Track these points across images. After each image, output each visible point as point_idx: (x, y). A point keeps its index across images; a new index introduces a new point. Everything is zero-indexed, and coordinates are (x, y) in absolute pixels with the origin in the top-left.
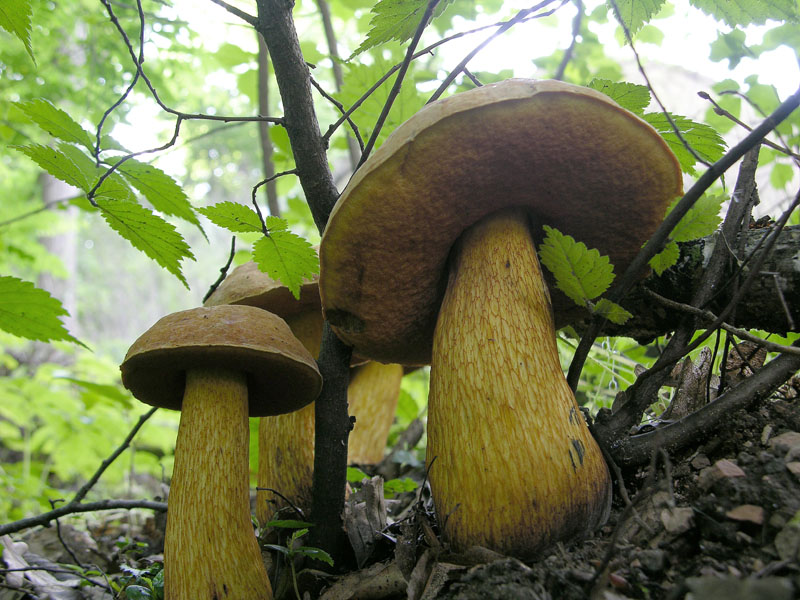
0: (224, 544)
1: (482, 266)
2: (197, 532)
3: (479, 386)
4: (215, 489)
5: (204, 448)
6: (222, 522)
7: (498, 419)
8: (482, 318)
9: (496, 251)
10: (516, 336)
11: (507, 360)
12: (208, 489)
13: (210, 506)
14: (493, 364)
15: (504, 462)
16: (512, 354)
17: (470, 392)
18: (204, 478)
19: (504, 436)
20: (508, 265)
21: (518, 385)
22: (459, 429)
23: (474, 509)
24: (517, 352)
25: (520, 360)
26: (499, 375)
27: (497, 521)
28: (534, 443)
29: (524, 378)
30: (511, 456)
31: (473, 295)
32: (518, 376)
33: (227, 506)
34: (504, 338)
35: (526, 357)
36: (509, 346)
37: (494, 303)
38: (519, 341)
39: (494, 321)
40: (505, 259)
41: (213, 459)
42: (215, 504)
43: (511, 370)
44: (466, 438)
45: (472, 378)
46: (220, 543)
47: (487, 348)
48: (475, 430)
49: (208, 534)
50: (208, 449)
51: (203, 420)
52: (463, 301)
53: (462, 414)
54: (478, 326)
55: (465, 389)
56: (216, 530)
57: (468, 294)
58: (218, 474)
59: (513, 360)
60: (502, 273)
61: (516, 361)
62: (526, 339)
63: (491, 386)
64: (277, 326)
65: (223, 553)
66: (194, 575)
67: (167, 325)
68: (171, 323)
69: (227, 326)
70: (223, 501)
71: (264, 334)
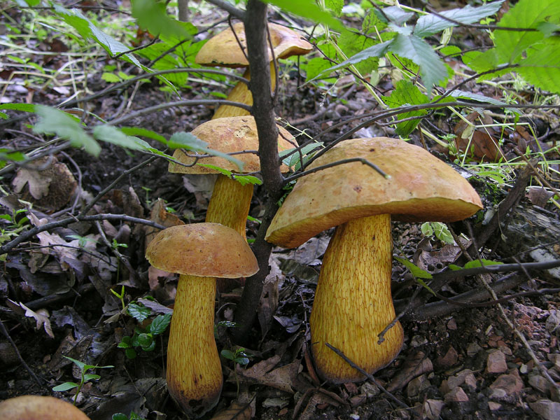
0: (202, 355)
1: (359, 235)
2: (188, 349)
3: (347, 311)
4: (198, 329)
5: (193, 307)
6: (201, 345)
7: (354, 331)
8: (355, 273)
9: (369, 227)
10: (371, 288)
11: (364, 302)
12: (194, 329)
13: (195, 338)
14: (356, 303)
15: (353, 351)
16: (367, 299)
17: (341, 313)
18: (193, 323)
19: (355, 340)
20: (374, 238)
21: (367, 315)
22: (332, 326)
23: (333, 364)
24: (370, 298)
25: (371, 302)
26: (358, 310)
27: (344, 372)
28: (370, 345)
29: (371, 312)
30: (357, 350)
31: (352, 254)
32: (369, 312)
33: (204, 337)
34: (364, 289)
35: (374, 301)
36: (366, 294)
37: (362, 264)
38: (372, 292)
39: (361, 277)
40: (373, 233)
41: (198, 313)
42: (198, 336)
43: (365, 308)
44: (336, 333)
45: (343, 307)
46: (199, 356)
47: (355, 293)
48: (341, 332)
49: (193, 351)
50: (195, 307)
51: (193, 291)
52: (345, 254)
53: (335, 321)
54: (352, 278)
55: (339, 310)
56: (198, 349)
57: (349, 252)
58: (200, 321)
59: (367, 302)
60: (370, 243)
61: (368, 303)
62: (376, 291)
63: (353, 314)
64: (239, 253)
65: (201, 360)
66: (185, 369)
67: (178, 252)
68: (180, 250)
69: (213, 261)
70: (202, 335)
71: (233, 263)
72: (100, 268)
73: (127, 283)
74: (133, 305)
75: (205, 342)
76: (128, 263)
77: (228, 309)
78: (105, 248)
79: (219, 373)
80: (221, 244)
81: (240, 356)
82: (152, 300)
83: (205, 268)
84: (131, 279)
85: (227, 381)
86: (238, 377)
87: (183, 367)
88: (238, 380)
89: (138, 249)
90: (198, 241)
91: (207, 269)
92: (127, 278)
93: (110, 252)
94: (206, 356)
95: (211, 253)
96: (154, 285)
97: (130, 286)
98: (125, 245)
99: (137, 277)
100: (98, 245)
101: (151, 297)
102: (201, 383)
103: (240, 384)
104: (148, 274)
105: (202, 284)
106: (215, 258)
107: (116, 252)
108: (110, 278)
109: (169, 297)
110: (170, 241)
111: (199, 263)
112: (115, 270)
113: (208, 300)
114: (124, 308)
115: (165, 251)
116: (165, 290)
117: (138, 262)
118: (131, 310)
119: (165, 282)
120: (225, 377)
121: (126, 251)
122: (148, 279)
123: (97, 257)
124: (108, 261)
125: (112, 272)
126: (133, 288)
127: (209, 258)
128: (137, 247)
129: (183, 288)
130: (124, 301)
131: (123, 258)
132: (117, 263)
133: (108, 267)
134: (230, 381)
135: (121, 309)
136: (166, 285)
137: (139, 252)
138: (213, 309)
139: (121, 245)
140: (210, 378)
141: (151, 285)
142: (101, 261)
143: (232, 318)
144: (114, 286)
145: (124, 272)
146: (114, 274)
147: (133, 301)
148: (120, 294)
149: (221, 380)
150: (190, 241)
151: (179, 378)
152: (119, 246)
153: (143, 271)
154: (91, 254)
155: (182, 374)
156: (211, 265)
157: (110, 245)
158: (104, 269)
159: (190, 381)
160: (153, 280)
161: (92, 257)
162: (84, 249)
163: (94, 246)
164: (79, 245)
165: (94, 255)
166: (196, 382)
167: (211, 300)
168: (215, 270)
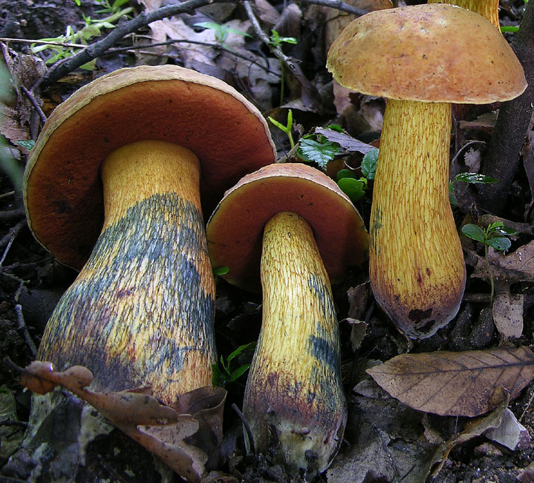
0: (429, 236)
2: (404, 226)
4: (422, 191)
5: (412, 153)
6: (428, 218)
12: (415, 190)
13: (417, 206)
18: (412, 180)
33: (432, 205)
41: (420, 164)
42: (422, 204)
49: (414, 228)
50: (415, 154)
51: (411, 126)
56: (422, 226)
58: (425, 178)
64: (492, 59)
65: (427, 243)
66: (401, 260)
67: (384, 59)
68: (388, 56)
69: (447, 73)
70: (428, 200)
71: (482, 77)
72: (252, 80)
73: (297, 105)
74: (308, 141)
75: (435, 213)
76: (297, 71)
77: (472, 150)
78: (260, 43)
79: (460, 264)
80: (460, 43)
81: (494, 234)
82: (339, 131)
83: (433, 86)
84: (305, 97)
85: (472, 276)
86: (491, 268)
87: (398, 254)
88: (492, 274)
89: (314, 45)
90: (419, 37)
91: (436, 90)
92: (298, 96)
93: (267, 51)
94: (436, 236)
95: (441, 60)
96: (344, 107)
97: (303, 109)
98: (292, 40)
99: (314, 94)
100: (246, 39)
101: (339, 127)
102: (428, 282)
103: (495, 282)
104: (332, 87)
105: (426, 113)
106: (450, 68)
107: (278, 52)
108: (270, 96)
109: (369, 127)
110: (369, 40)
111: (421, 79)
112: (276, 79)
113: (437, 140)
114: (294, 147)
115: (361, 57)
116: (362, 116)
117: (316, 68)
118: (305, 148)
119: (362, 103)
120: (470, 269)
121: (294, 49)
122: (333, 97)
123: (245, 59)
124: (265, 65)
125: (272, 85)
126: (308, 112)
127: (440, 69)
128: (313, 40)
129: (393, 120)
130: (293, 135)
131: (289, 63)
132: (280, 69)
133: (264, 76)
134: (478, 276)
135: (289, 148)
136: (364, 108)
137: (316, 51)
138: (446, 156)
139: (285, 39)
140: (443, 273)
141: (338, 108)
142: (254, 66)
143: (478, 166)
144: (276, 111)
145: (293, 86)
146: (276, 89)
147: (308, 136)
148: (285, 124)
149: (462, 275)
150: (403, 38)
151: (390, 275)
152: (283, 43)
153: (324, 83)
154: (236, 55)
155: (395, 267)
156: (443, 81)
157: (267, 39)
158: (258, 80)
159: (410, 278)
160: (341, 99)
161: (239, 59)
162: (224, 46)
163: (241, 40)
164: (217, 38)
165: (241, 56)
166: (420, 280)
167: (443, 141)
168: (450, 89)
